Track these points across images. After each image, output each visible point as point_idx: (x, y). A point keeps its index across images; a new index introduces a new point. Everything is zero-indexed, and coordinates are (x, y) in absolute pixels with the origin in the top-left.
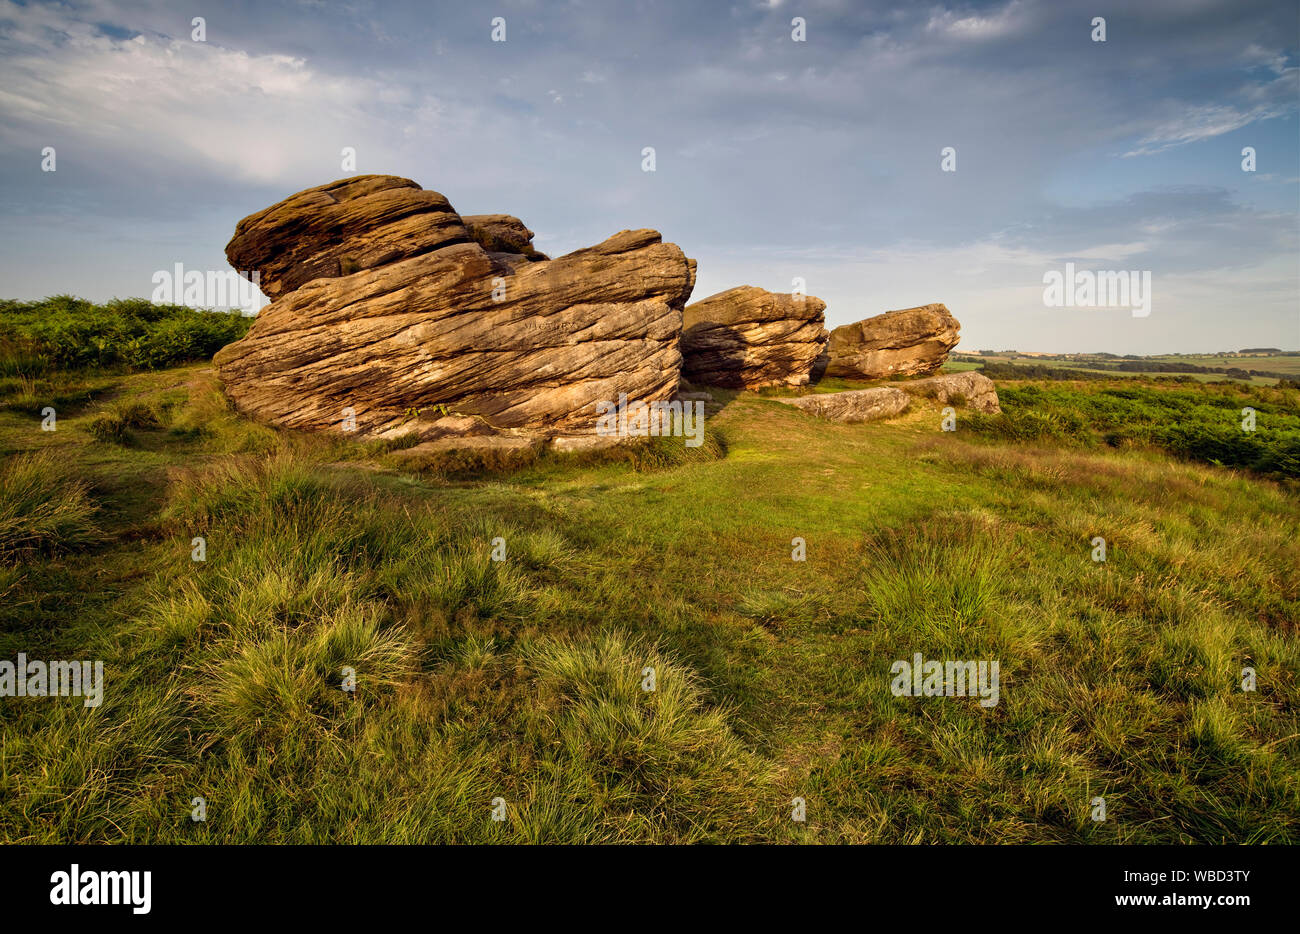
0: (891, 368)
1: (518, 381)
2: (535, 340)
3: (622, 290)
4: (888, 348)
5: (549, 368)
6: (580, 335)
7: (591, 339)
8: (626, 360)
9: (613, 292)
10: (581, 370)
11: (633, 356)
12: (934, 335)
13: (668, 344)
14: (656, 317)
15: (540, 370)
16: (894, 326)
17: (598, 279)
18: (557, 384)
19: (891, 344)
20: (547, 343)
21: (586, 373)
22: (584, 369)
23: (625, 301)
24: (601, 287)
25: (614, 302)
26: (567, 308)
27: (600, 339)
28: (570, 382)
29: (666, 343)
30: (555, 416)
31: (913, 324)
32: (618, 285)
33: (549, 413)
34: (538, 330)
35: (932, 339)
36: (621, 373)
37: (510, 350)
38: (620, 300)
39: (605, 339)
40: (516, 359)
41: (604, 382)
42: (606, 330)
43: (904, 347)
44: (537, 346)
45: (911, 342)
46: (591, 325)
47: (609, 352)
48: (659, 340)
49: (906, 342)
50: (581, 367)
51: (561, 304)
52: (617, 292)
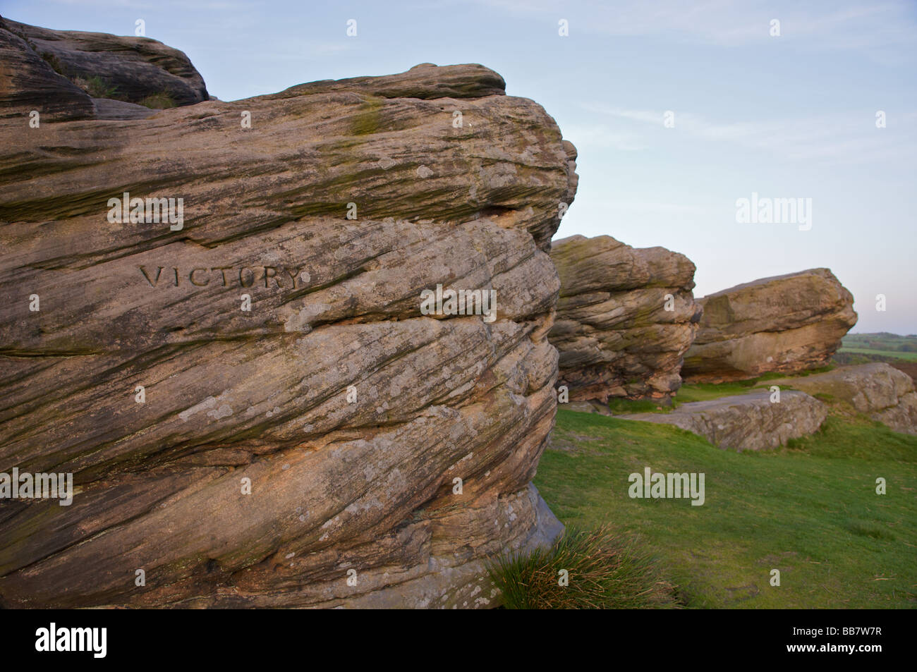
0: (770, 359)
1: (103, 456)
2: (168, 316)
3: (433, 184)
4: (766, 331)
5: (216, 409)
6: (317, 305)
7: (352, 314)
8: (446, 372)
9: (410, 189)
10: (321, 410)
11: (462, 363)
12: (832, 311)
13: (535, 329)
14: (512, 261)
15: (184, 416)
16: (774, 299)
17: (368, 150)
18: (245, 455)
19: (770, 325)
20: (214, 329)
21: (335, 417)
22: (329, 404)
23: (437, 218)
24: (378, 172)
25: (411, 216)
26: (277, 224)
27: (376, 314)
28: (285, 446)
29: (531, 325)
30: (233, 563)
31: (801, 296)
32: (422, 172)
33: (212, 554)
34: (185, 287)
35: (830, 317)
36: (433, 410)
37: (76, 352)
38: (425, 213)
39: (390, 317)
40: (103, 378)
41: (384, 440)
42: (390, 289)
43: (788, 328)
44: (178, 338)
45: (800, 321)
46: (349, 276)
47: (401, 353)
48: (518, 321)
49: (791, 321)
50: (318, 402)
51: (259, 212)
52: (420, 187)
